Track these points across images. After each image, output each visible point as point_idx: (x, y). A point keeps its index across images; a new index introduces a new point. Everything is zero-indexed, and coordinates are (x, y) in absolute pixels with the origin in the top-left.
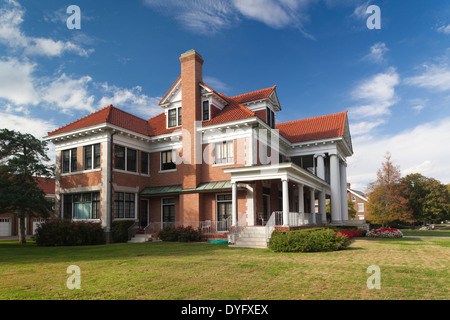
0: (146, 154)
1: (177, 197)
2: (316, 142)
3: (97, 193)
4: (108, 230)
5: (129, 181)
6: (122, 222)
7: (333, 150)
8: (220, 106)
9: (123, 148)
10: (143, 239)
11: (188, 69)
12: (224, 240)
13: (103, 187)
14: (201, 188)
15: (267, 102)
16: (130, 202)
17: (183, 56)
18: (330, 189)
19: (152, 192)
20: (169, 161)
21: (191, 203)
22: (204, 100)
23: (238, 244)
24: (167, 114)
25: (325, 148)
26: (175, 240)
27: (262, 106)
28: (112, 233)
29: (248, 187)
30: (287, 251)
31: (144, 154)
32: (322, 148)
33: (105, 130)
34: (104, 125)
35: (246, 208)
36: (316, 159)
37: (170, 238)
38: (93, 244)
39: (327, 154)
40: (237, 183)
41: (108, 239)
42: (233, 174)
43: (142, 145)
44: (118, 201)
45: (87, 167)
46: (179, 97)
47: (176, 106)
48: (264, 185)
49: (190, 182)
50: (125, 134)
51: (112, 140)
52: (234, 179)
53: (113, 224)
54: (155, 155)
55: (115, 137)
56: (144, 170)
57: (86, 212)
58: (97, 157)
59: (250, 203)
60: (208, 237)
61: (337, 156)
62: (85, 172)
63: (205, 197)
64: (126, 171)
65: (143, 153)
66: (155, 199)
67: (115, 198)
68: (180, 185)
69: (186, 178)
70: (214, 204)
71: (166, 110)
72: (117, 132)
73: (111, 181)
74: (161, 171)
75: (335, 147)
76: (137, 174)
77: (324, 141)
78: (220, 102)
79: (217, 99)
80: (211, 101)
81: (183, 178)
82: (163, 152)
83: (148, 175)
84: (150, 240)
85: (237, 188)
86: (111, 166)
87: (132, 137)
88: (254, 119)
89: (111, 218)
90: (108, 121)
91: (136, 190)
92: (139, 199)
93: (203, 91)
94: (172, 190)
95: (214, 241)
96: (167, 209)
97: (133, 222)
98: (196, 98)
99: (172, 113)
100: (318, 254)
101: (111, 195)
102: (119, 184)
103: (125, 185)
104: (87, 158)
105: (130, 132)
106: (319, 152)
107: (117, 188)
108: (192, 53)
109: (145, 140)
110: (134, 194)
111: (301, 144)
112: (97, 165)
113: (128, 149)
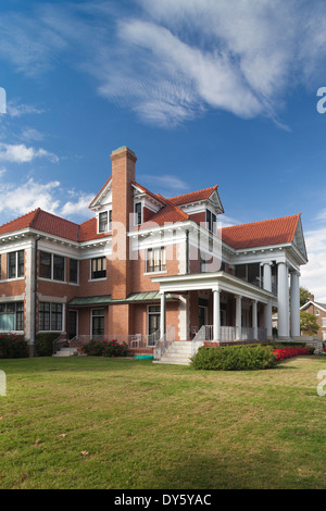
0: (76, 261)
1: (106, 307)
2: (262, 249)
3: (21, 303)
4: (32, 342)
5: (56, 290)
6: (47, 334)
7: (281, 258)
8: (154, 208)
9: (50, 255)
10: (67, 353)
11: (119, 167)
12: (151, 355)
13: (27, 297)
14: (131, 299)
15: (207, 203)
16: (57, 313)
17: (114, 153)
18: (276, 300)
19: (81, 302)
20: (99, 269)
21: (120, 315)
22: (136, 202)
23: (164, 360)
24: (98, 218)
25: (273, 255)
26: (99, 354)
27: (201, 209)
28: (37, 346)
29: (181, 298)
30: (208, 369)
31: (73, 262)
32: (270, 255)
33: (29, 236)
34: (27, 230)
35: (178, 321)
36: (262, 267)
37: (94, 352)
38: (15, 357)
39: (274, 262)
40: (166, 293)
41: (32, 351)
42: (162, 283)
43: (71, 251)
44: (43, 312)
45: (12, 275)
46: (109, 199)
47: (108, 209)
48: (200, 296)
49: (120, 292)
50: (51, 240)
51: (36, 246)
52: (163, 289)
53: (37, 337)
54: (84, 263)
55: (39, 243)
56: (73, 278)
57: (10, 322)
58: (21, 264)
59: (183, 315)
60: (134, 352)
61: (286, 264)
62: (9, 280)
63: (136, 308)
64: (52, 280)
65: (71, 259)
66: (85, 309)
67: (41, 309)
68: (110, 296)
69: (116, 287)
70: (145, 316)
71: (97, 214)
72: (42, 238)
73: (35, 290)
74: (91, 280)
75: (283, 254)
76: (65, 283)
77: (271, 247)
78: (155, 203)
79: (151, 201)
80: (144, 203)
81: (112, 288)
82: (93, 259)
83: (78, 285)
84: (76, 355)
85: (165, 298)
86: (35, 274)
87: (59, 242)
88: (189, 223)
89: (36, 330)
90: (31, 226)
91: (64, 300)
92: (66, 310)
93: (135, 192)
94: (100, 301)
95: (139, 356)
96: (97, 321)
97: (58, 335)
98: (128, 200)
99: (104, 216)
100: (239, 373)
101: (36, 306)
102: (44, 294)
103: (52, 295)
104: (11, 266)
105: (56, 238)
106: (265, 260)
107: (42, 298)
108: (123, 149)
109: (73, 246)
110: (61, 305)
111: (245, 251)
112: (21, 273)
113: (55, 256)
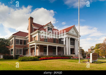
9: (19, 40)
13: (13, 48)
15: (47, 26)
16: (21, 51)
22: (33, 27)
31: (25, 41)
44: (17, 51)
56: (25, 44)
62: (12, 45)
64: (19, 45)
72: (16, 37)
75: (67, 35)
76: (22, 45)
79: (36, 27)
82: (28, 40)
87: (20, 37)
102: (17, 47)
109: (24, 38)
113: (20, 40)
